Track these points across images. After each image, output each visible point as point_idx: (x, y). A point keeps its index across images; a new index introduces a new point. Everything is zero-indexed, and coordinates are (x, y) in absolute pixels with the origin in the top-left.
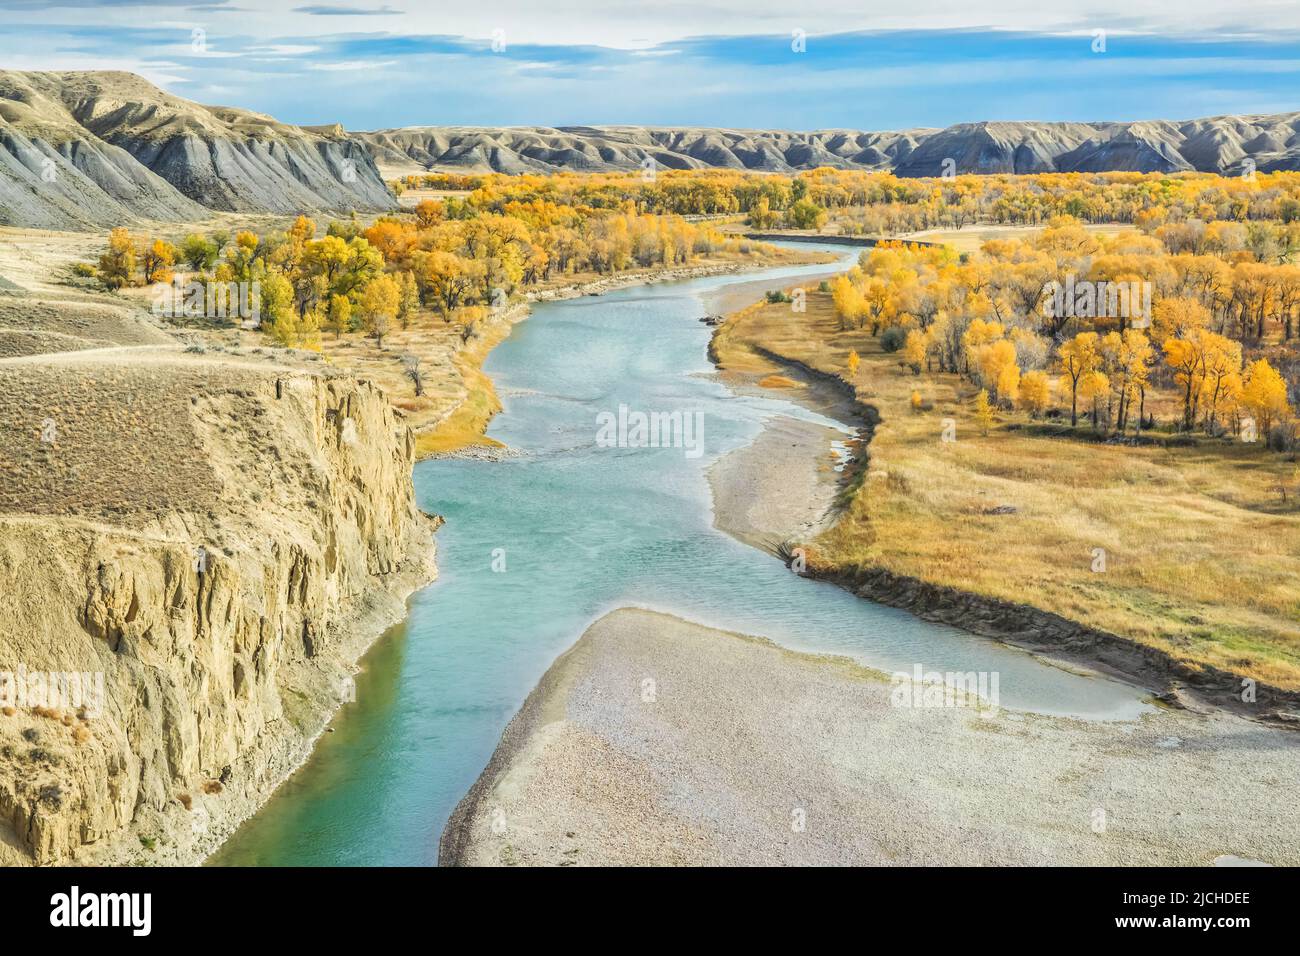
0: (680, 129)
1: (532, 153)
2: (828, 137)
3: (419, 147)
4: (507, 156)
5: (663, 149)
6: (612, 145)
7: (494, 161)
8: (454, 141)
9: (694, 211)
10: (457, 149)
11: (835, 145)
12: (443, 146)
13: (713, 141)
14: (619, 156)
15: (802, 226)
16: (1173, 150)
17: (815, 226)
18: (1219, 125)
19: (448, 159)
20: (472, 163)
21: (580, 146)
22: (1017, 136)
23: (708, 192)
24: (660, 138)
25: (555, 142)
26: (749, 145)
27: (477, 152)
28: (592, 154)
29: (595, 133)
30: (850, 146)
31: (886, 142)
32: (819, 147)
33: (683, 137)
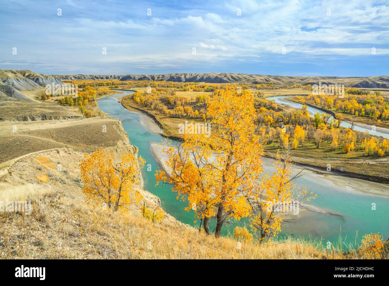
0: (93, 75)
1: (76, 78)
2: (110, 76)
3: (61, 77)
4: (73, 78)
5: (91, 77)
6: (85, 77)
7: (71, 79)
8: (66, 76)
9: (101, 86)
10: (66, 77)
11: (111, 76)
12: (64, 77)
13: (97, 76)
14: (86, 78)
15: (116, 88)
16: (150, 78)
17: (118, 88)
18: (154, 75)
19: (65, 78)
20: (68, 79)
21: (81, 77)
22: (134, 76)
23: (103, 84)
24: (91, 76)
25: (78, 76)
26: (101, 77)
27: (69, 78)
28: (83, 78)
29: (83, 75)
30: (113, 77)
31: (117, 76)
32: (109, 77)
33: (93, 76)
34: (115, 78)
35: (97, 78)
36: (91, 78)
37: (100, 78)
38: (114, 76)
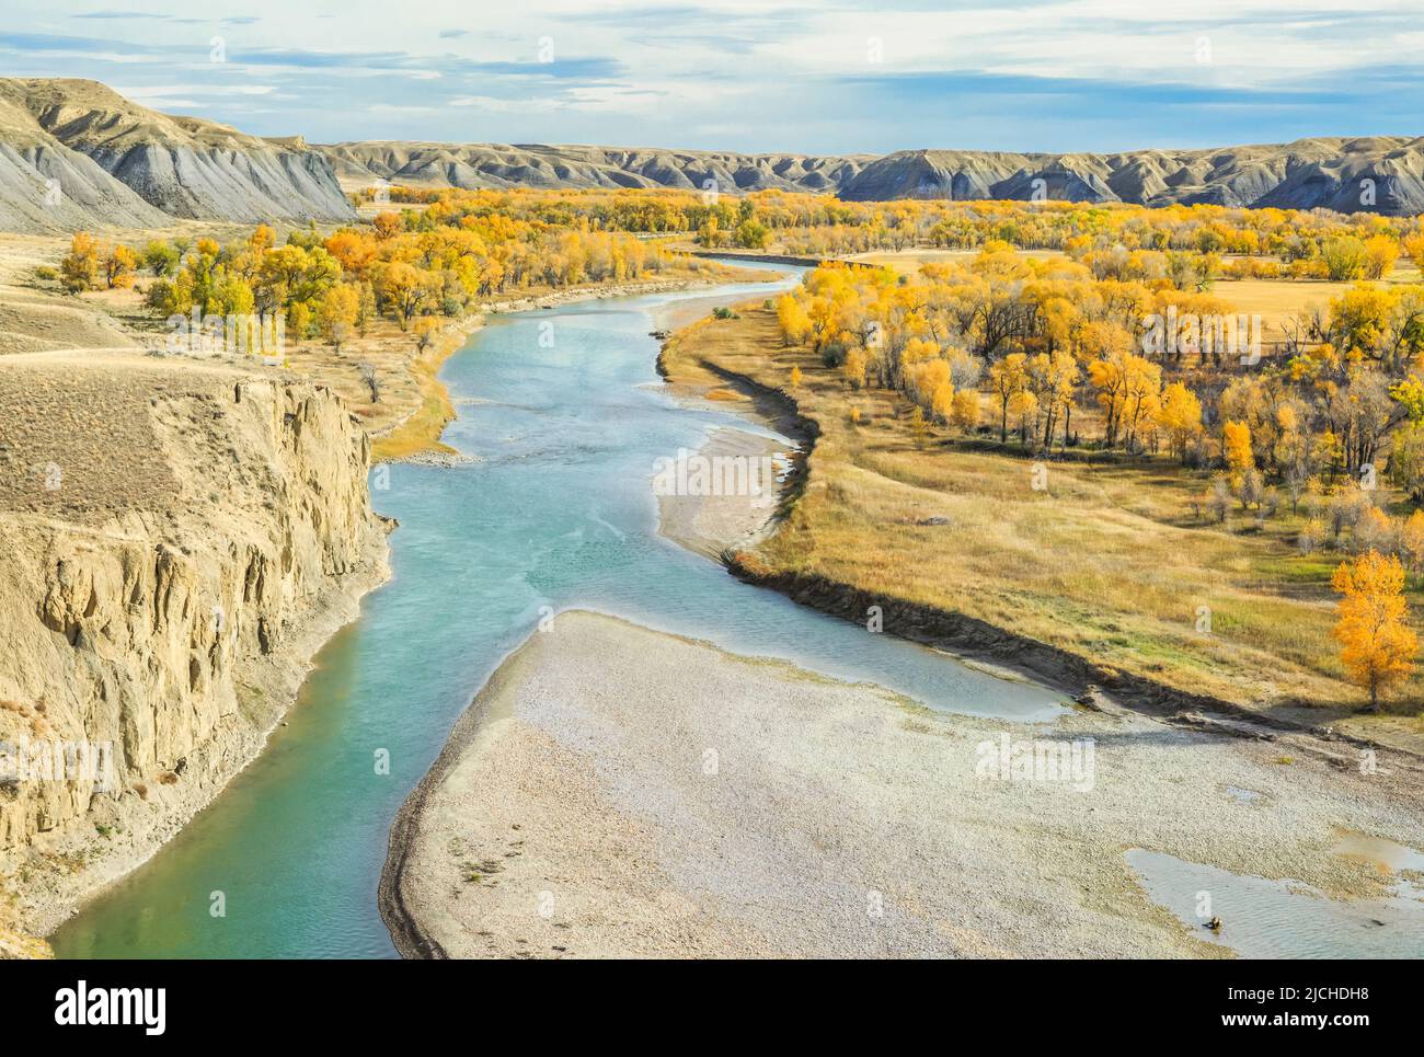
1: (490, 169)
2: (775, 161)
3: (379, 160)
4: (465, 172)
5: (616, 168)
6: (566, 163)
7: (452, 176)
8: (414, 156)
10: (416, 164)
11: (782, 167)
12: (402, 160)
13: (663, 162)
14: (573, 173)
18: (1144, 160)
19: (404, 172)
20: (430, 177)
21: (536, 164)
24: (613, 156)
25: (512, 159)
26: (699, 166)
27: (435, 166)
28: (547, 171)
29: (550, 151)
30: (796, 169)
31: (831, 167)
32: (767, 169)
33: (633, 157)
34: (812, 181)
35: (665, 177)
36: (616, 177)
37: (690, 174)
38: (807, 164)
